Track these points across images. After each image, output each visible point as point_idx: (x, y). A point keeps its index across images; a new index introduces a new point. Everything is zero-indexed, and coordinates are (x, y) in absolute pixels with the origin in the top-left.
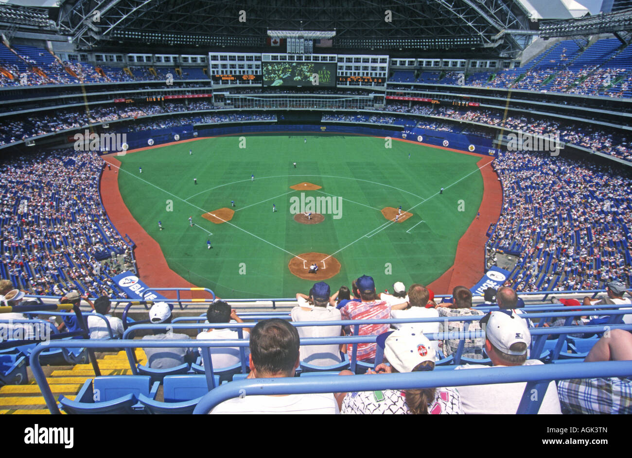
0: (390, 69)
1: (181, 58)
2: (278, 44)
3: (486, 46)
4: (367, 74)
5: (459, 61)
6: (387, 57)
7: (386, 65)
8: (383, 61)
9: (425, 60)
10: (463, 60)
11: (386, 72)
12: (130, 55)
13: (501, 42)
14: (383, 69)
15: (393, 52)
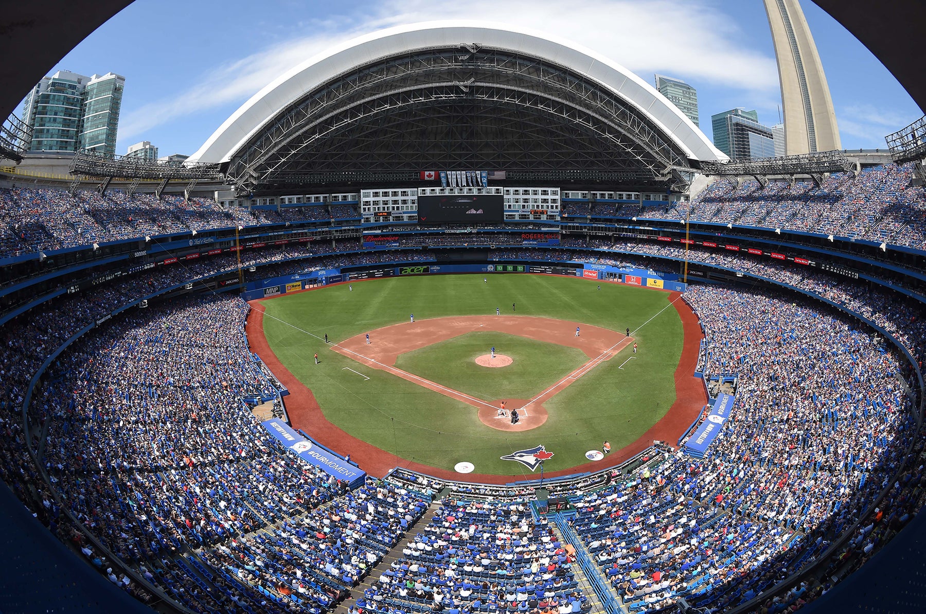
0: (562, 201)
1: (331, 197)
2: (433, 178)
3: (657, 179)
4: (538, 206)
5: (633, 194)
6: (559, 189)
7: (558, 197)
8: (555, 193)
9: (598, 193)
10: (637, 193)
11: (559, 204)
12: (282, 197)
13: (670, 176)
14: (554, 201)
15: (564, 185)
